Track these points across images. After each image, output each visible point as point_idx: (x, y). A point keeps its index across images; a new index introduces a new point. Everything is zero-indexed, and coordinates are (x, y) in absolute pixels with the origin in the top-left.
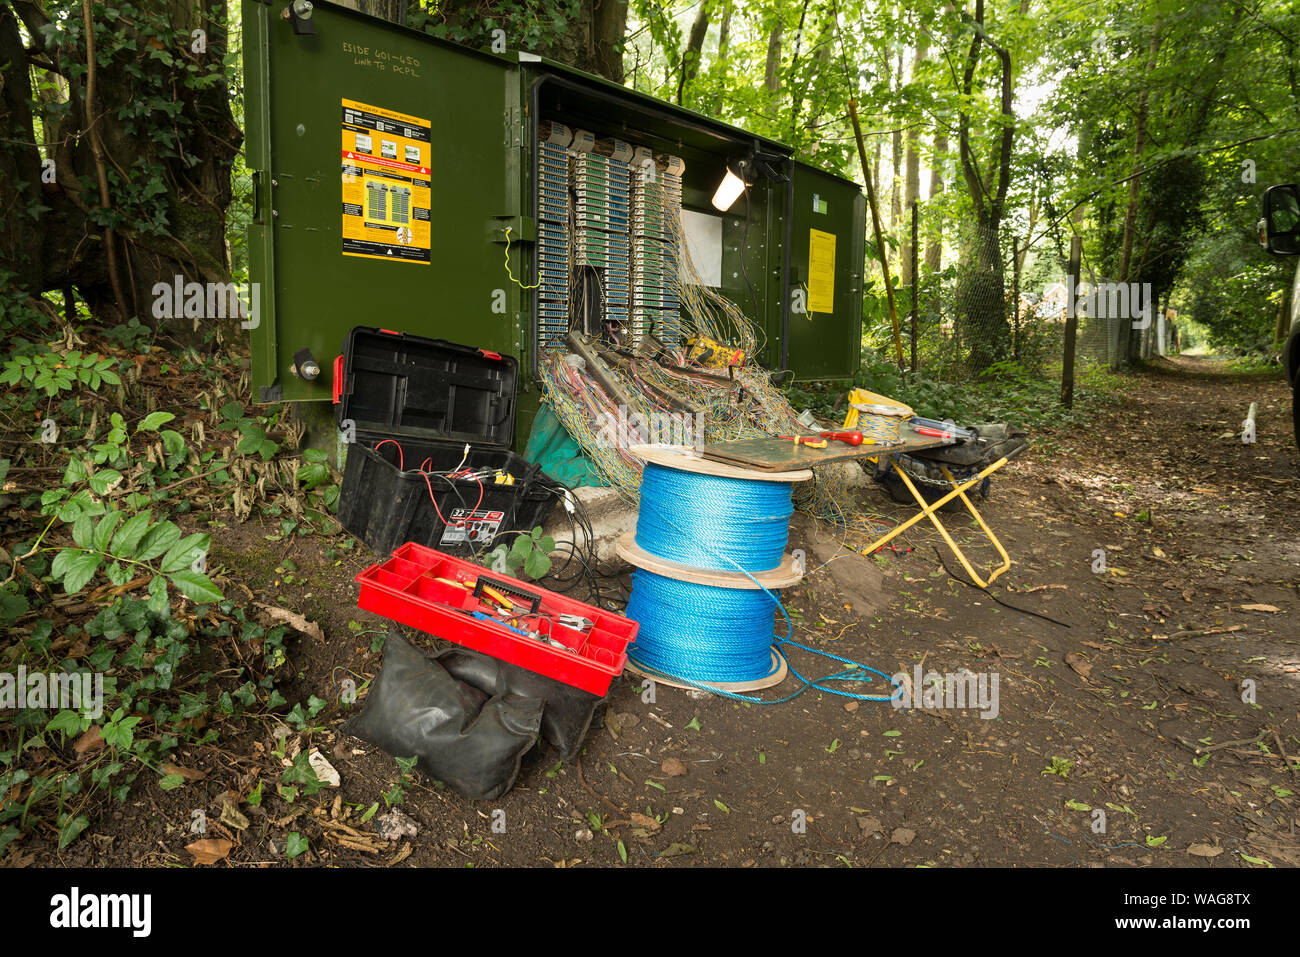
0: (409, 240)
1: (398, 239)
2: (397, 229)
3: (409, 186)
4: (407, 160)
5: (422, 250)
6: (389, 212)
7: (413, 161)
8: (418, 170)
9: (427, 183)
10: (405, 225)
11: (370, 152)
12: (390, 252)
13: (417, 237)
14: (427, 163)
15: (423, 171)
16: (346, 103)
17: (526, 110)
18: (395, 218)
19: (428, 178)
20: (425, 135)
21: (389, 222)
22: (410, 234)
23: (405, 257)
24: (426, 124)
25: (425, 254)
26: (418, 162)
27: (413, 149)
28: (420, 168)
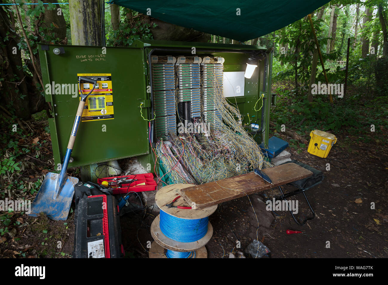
0: (106, 113)
1: (102, 113)
2: (101, 110)
3: (104, 96)
4: (103, 88)
5: (111, 115)
6: (97, 105)
7: (105, 88)
8: (108, 90)
9: (111, 94)
10: (104, 108)
11: (89, 88)
12: (99, 118)
13: (108, 111)
14: (110, 87)
15: (109, 90)
16: (79, 75)
17: (148, 62)
18: (100, 107)
19: (111, 92)
20: (109, 78)
21: (98, 108)
22: (106, 111)
23: (104, 118)
24: (110, 75)
25: (112, 116)
26: (107, 88)
27: (105, 84)
28: (108, 89)
